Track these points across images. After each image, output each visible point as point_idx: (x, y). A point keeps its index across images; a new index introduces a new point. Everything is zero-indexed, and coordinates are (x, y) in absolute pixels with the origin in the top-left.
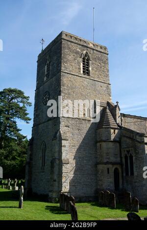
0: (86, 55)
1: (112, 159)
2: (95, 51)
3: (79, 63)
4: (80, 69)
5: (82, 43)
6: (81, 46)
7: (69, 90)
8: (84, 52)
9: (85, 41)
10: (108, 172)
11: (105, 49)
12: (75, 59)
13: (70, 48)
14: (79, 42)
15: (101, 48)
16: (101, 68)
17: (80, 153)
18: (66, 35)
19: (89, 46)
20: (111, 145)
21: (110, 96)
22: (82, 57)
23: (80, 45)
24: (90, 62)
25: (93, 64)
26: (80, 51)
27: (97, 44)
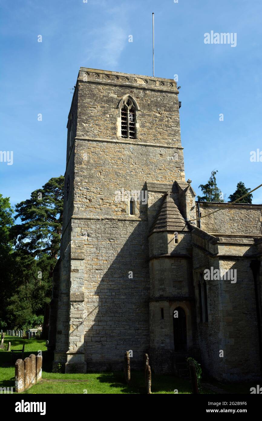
0: (130, 101)
1: (171, 291)
2: (148, 92)
3: (113, 120)
4: (115, 128)
5: (120, 82)
6: (117, 88)
7: (91, 170)
8: (125, 97)
9: (127, 78)
10: (163, 317)
11: (172, 83)
12: (105, 113)
13: (94, 95)
14: (115, 82)
15: (162, 83)
16: (161, 120)
17: (112, 281)
18: (88, 73)
19: (135, 84)
20: (167, 263)
21: (181, 170)
22: (121, 106)
23: (115, 86)
24: (138, 113)
25: (143, 115)
26: (116, 96)
27: (153, 78)
